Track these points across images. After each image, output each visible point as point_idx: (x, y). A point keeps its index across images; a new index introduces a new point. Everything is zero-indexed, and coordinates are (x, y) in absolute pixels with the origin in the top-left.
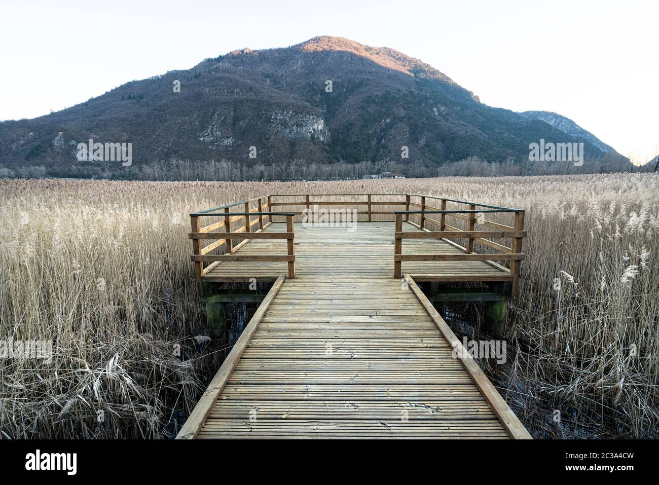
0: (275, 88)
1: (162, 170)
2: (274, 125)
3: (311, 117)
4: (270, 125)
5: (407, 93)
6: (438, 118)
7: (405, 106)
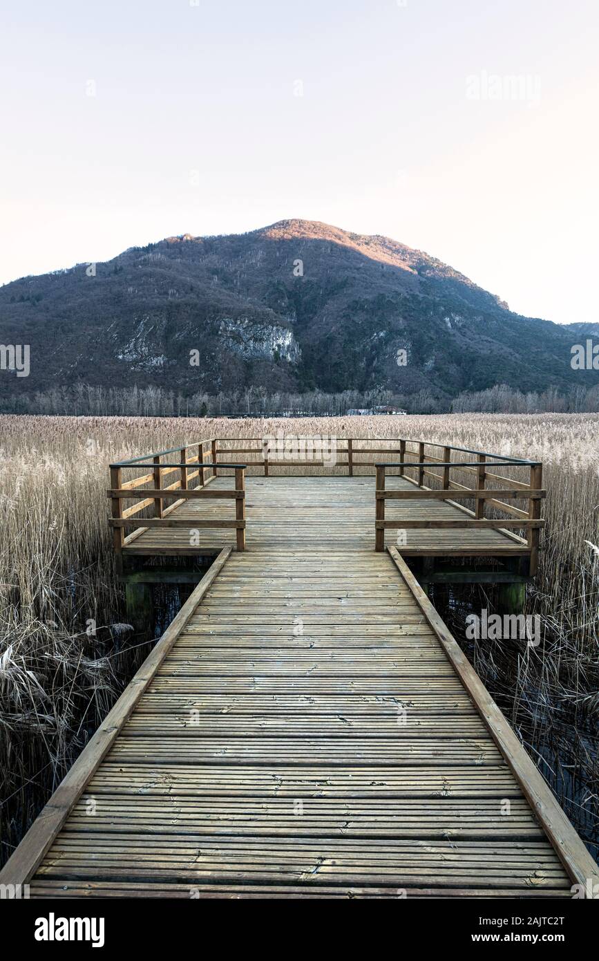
0: (225, 289)
1: (62, 399)
2: (222, 340)
3: (275, 328)
4: (217, 338)
5: (408, 297)
6: (452, 332)
7: (406, 314)
